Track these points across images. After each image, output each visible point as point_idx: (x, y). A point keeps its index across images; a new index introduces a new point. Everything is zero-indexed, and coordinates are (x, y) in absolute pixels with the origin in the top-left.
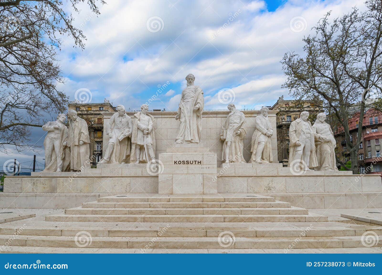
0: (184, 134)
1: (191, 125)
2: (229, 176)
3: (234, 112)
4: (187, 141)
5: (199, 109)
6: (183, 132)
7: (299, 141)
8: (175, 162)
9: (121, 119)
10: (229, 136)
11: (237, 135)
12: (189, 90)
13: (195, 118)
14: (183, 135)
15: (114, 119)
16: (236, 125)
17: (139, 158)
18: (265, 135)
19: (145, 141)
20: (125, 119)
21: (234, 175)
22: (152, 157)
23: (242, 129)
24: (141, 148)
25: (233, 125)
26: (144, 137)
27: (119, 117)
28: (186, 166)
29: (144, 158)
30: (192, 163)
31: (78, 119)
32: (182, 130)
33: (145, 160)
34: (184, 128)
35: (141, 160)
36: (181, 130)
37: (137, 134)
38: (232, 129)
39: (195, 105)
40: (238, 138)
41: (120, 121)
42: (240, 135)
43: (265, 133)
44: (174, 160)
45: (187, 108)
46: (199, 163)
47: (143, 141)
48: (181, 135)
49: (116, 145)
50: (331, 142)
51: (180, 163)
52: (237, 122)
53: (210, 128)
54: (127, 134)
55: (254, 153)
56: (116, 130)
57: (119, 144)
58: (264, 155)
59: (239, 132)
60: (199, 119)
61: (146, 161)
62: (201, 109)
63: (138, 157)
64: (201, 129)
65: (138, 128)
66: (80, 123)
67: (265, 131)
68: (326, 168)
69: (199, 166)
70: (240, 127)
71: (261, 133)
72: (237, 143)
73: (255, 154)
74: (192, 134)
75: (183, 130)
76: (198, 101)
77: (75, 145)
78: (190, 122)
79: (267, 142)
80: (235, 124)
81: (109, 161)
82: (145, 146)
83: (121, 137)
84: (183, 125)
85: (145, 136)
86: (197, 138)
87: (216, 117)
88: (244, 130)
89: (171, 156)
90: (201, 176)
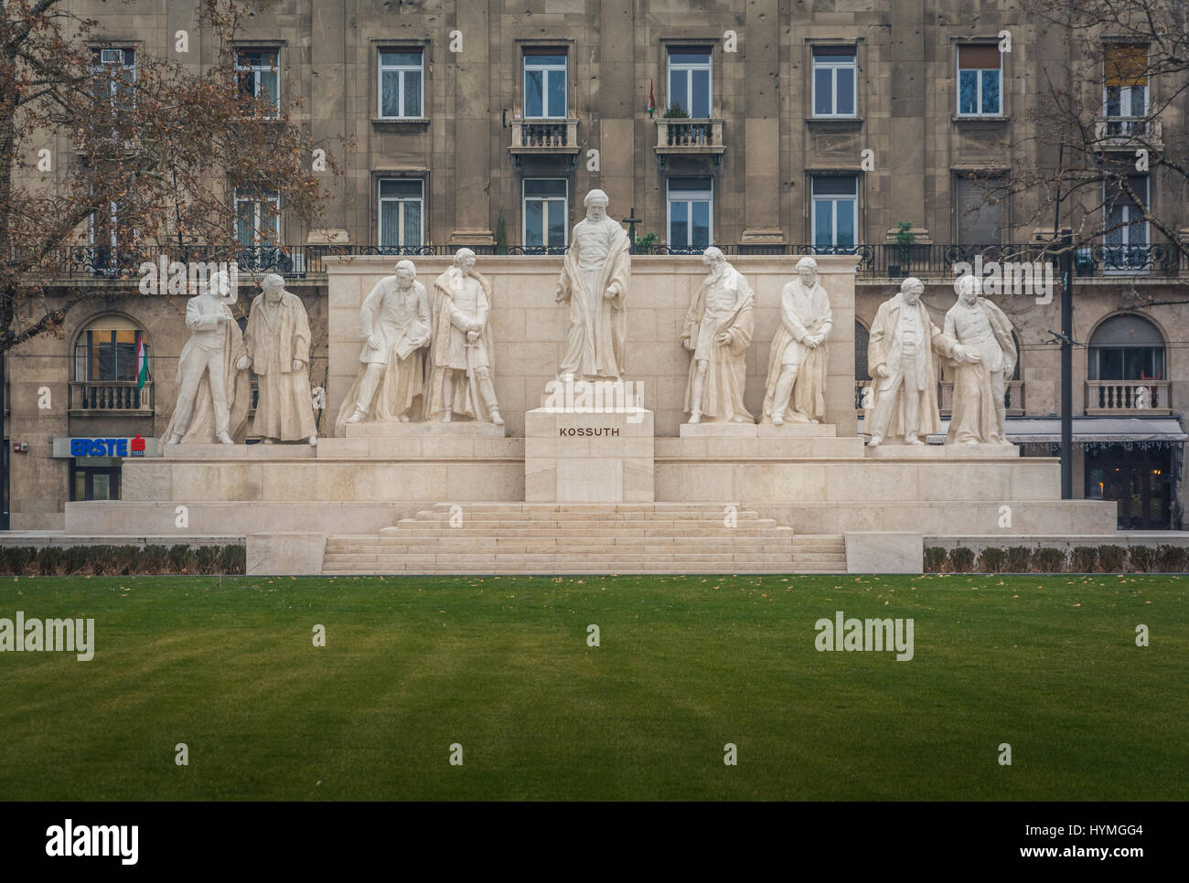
0: (580, 357)
1: (598, 332)
2: (691, 461)
3: (719, 276)
4: (587, 376)
5: (617, 295)
6: (577, 350)
7: (885, 364)
8: (562, 432)
9: (402, 298)
10: (704, 346)
11: (724, 346)
12: (593, 237)
13: (608, 316)
14: (576, 358)
15: (384, 295)
16: (723, 319)
17: (451, 406)
18: (802, 342)
19: (470, 361)
20: (413, 295)
21: (702, 456)
22: (491, 403)
23: (738, 328)
24: (459, 377)
25: (714, 315)
26: (467, 348)
27: (398, 291)
28: (585, 439)
29: (468, 408)
30: (598, 433)
31: (289, 297)
32: (576, 346)
33: (471, 411)
34: (581, 340)
35: (457, 409)
36: (574, 346)
37: (450, 340)
38: (712, 326)
39: (608, 284)
40: (726, 352)
41: (402, 302)
42: (731, 345)
43: (799, 339)
44: (559, 426)
45: (588, 289)
46: (615, 434)
47: (463, 358)
48: (572, 359)
49: (389, 369)
50: (982, 365)
51: (572, 432)
52: (726, 308)
53: (655, 309)
54: (421, 341)
55: (770, 393)
56: (387, 327)
57: (396, 367)
58: (798, 400)
59: (728, 336)
60: (619, 314)
61: (473, 414)
62: (621, 295)
63: (448, 403)
64: (622, 339)
65: (451, 324)
66: (290, 308)
67: (803, 333)
68: (964, 437)
69: (615, 439)
70: (731, 323)
71: (791, 338)
72: (724, 366)
73: (773, 398)
74: (599, 358)
75: (579, 347)
76: (615, 276)
77: (284, 373)
78: (594, 326)
79: (805, 365)
80: (717, 315)
81: (371, 415)
82: (471, 374)
83: (405, 350)
84: (578, 333)
85: (469, 345)
86: (612, 364)
87: (675, 274)
88: (743, 333)
89: (554, 417)
90: (620, 461)
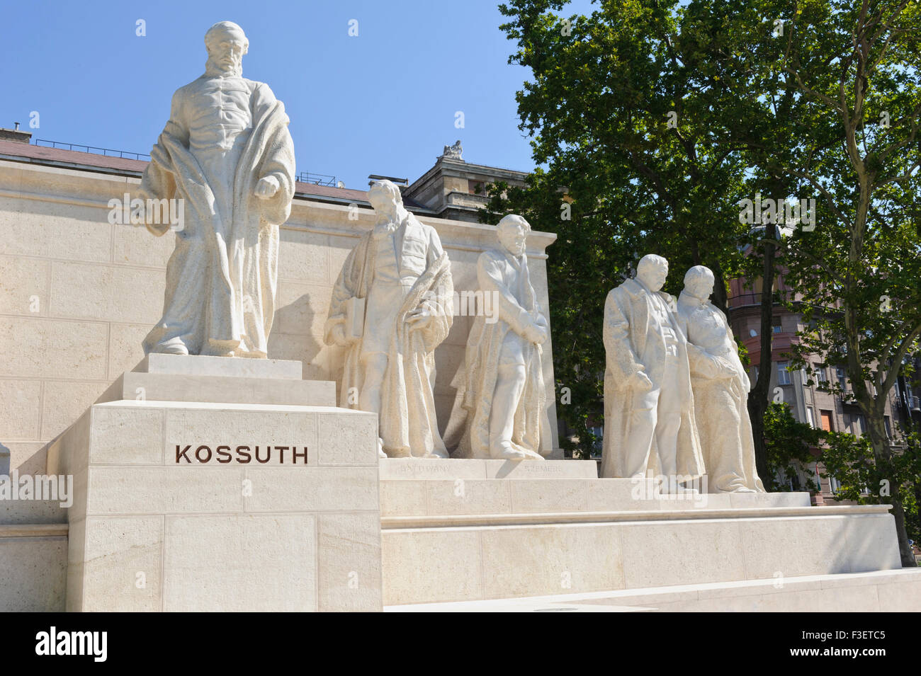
0: (200, 309)
5: (278, 195)
6: (195, 296)
7: (644, 370)
11: (416, 330)
13: (255, 236)
14: (193, 309)
28: (232, 472)
30: (263, 456)
32: (193, 286)
36: (187, 287)
40: (418, 341)
42: (425, 329)
43: (521, 329)
44: (173, 441)
46: (300, 460)
50: (737, 380)
55: (484, 411)
60: (270, 241)
69: (298, 470)
71: (508, 328)
73: (489, 420)
78: (230, 249)
89: (160, 421)
90: (312, 521)
